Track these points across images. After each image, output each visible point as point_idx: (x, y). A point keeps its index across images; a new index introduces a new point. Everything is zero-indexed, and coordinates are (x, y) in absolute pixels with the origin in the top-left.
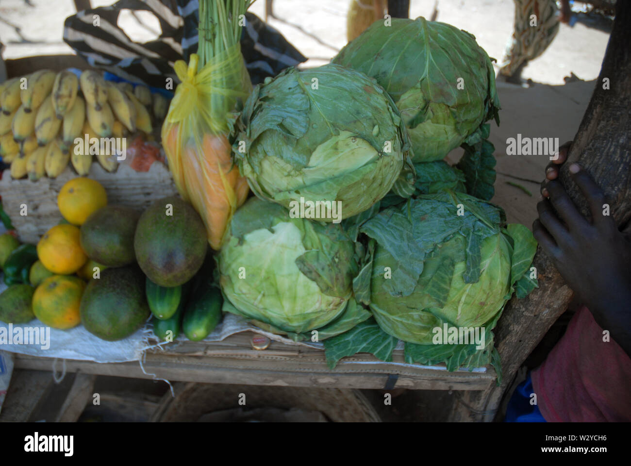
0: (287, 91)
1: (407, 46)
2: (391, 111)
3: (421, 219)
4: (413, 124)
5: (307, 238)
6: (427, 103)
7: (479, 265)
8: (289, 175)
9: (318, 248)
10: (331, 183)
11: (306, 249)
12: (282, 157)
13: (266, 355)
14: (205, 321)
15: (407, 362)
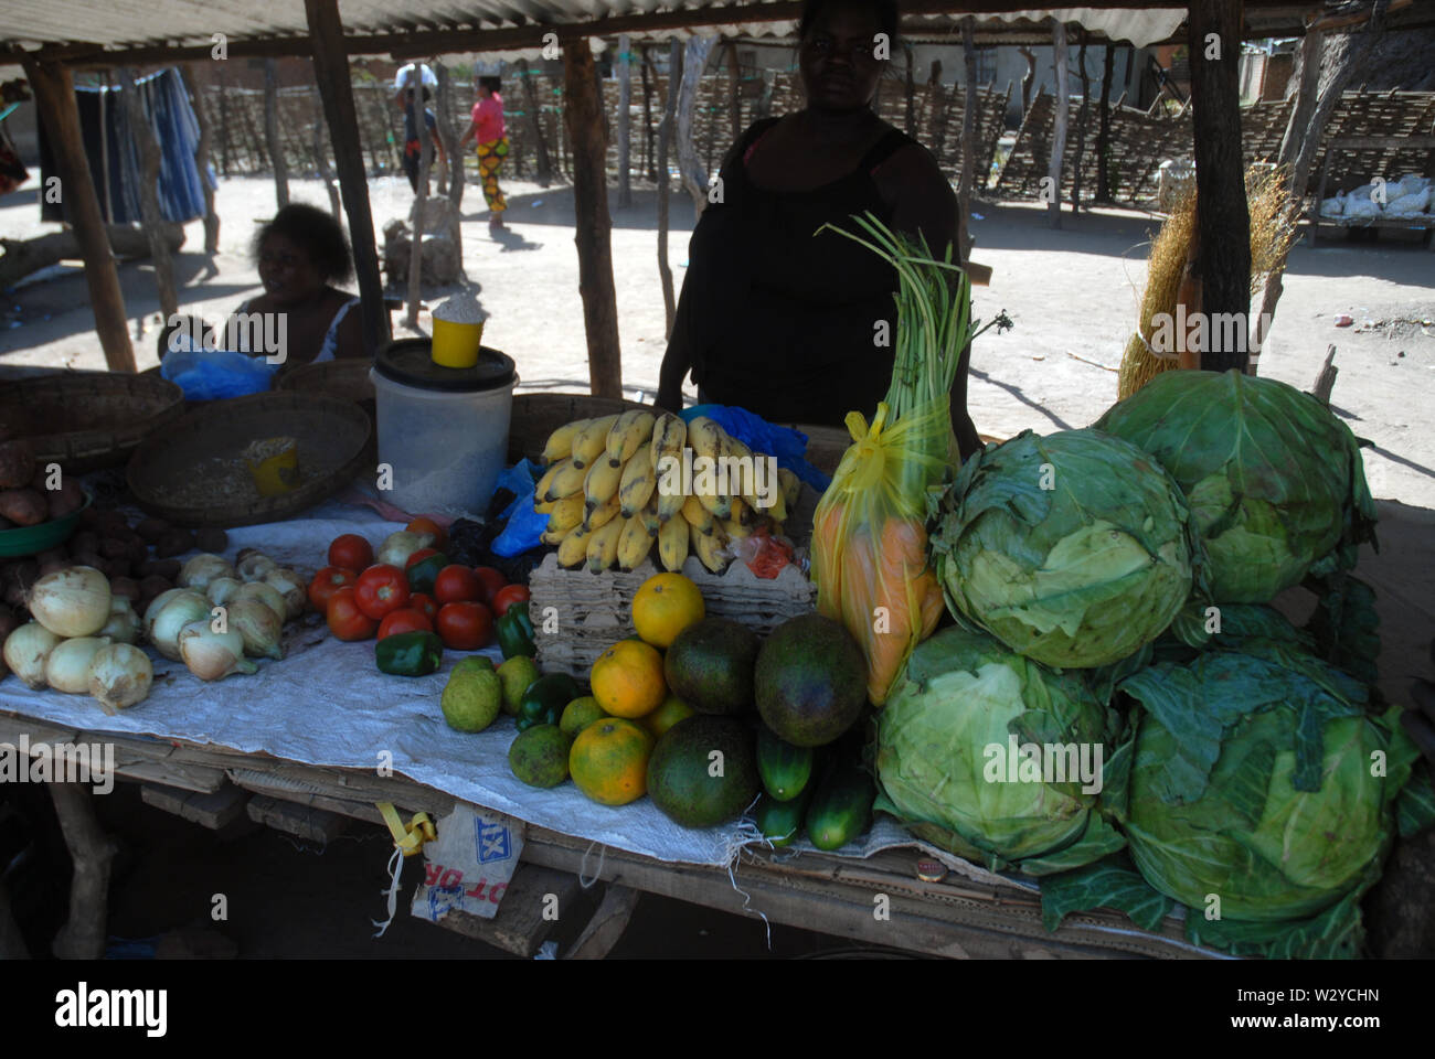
0: (1022, 459)
1: (1207, 410)
2: (1174, 499)
3: (1222, 677)
4: (1215, 531)
5: (1030, 691)
6: (1238, 497)
7: (1321, 761)
8: (1014, 581)
9: (1046, 709)
10: (1075, 596)
11: (1027, 707)
12: (1006, 553)
13: (937, 892)
14: (846, 817)
15: (1190, 941)
